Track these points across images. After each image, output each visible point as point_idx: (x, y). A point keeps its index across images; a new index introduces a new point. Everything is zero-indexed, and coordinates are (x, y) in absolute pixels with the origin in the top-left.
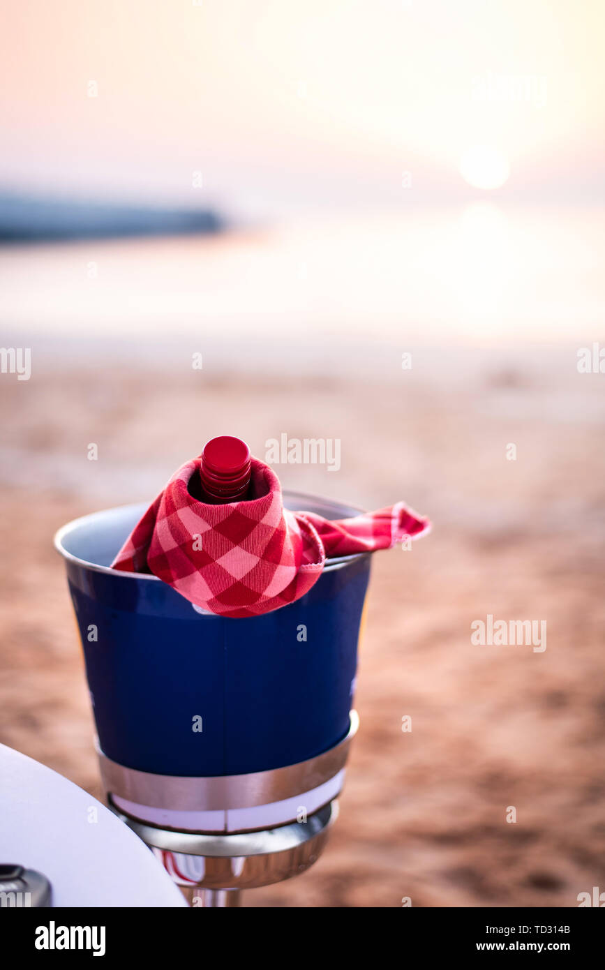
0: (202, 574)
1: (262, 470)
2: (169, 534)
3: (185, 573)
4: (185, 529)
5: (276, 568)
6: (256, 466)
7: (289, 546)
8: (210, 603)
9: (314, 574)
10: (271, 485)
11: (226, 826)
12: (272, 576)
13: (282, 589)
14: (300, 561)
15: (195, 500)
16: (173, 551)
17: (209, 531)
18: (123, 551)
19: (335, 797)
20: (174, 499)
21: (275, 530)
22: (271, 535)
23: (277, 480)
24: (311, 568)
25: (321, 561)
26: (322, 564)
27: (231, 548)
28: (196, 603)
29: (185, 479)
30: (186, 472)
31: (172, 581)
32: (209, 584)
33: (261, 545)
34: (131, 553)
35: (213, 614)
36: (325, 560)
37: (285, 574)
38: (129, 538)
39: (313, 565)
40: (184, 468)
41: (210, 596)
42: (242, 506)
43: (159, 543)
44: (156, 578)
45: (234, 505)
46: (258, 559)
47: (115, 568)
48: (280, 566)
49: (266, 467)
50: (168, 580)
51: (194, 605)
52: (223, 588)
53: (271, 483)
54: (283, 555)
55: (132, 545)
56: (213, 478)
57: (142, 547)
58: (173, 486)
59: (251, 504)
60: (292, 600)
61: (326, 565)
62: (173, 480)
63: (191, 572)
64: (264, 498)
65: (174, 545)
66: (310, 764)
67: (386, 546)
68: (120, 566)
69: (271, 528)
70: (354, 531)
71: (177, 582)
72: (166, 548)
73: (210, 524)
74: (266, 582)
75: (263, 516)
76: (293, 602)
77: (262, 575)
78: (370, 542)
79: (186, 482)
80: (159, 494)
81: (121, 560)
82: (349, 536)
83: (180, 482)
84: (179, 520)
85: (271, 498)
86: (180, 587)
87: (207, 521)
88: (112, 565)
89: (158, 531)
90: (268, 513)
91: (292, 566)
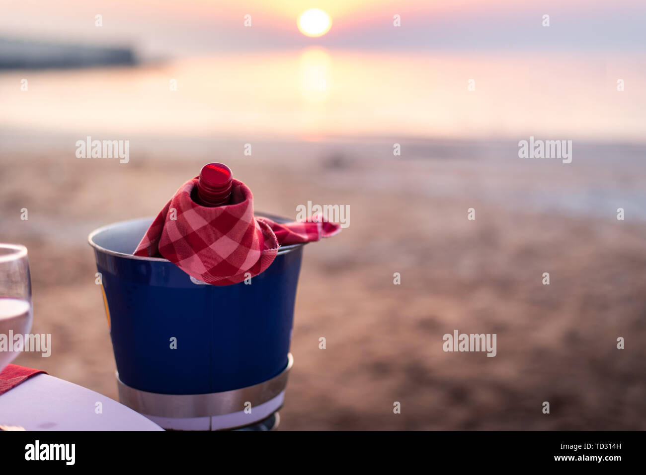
0: (199, 256)
1: (240, 186)
2: (176, 229)
3: (187, 256)
4: (189, 225)
5: (249, 251)
6: (235, 183)
7: (256, 237)
8: (204, 276)
9: (273, 256)
10: (246, 195)
11: (211, 427)
12: (246, 256)
13: (252, 265)
14: (263, 248)
15: (197, 205)
16: (178, 242)
17: (206, 226)
18: (141, 243)
19: (278, 410)
20: (181, 205)
21: (249, 225)
22: (247, 228)
23: (250, 192)
24: (270, 251)
25: (276, 247)
26: (277, 249)
27: (220, 237)
28: (193, 276)
29: (188, 191)
30: (188, 187)
31: (178, 261)
32: (204, 263)
33: (240, 235)
34: (147, 244)
35: (205, 283)
36: (279, 247)
37: (254, 255)
38: (146, 234)
39: (272, 249)
40: (186, 184)
41: (204, 270)
42: (229, 208)
43: (168, 236)
44: (165, 260)
45: (224, 207)
46: (238, 244)
47: (136, 254)
48: (251, 250)
49: (242, 184)
50: (175, 260)
51: (192, 278)
52: (213, 265)
53: (246, 194)
54: (253, 243)
55: (148, 239)
56: (208, 190)
57: (154, 240)
58: (181, 196)
59: (235, 207)
60: (258, 273)
61: (279, 251)
62: (180, 192)
63: (191, 255)
64: (243, 203)
65: (180, 236)
66: (266, 384)
67: (315, 239)
68: (139, 253)
69: (247, 223)
70: (295, 229)
71: (181, 262)
72: (173, 240)
73: (207, 221)
74: (242, 260)
75: (242, 215)
76: (258, 274)
77: (240, 255)
78: (305, 237)
79: (189, 193)
80: (169, 201)
81: (140, 249)
82: (292, 232)
83: (185, 193)
84: (185, 218)
85: (248, 203)
86: (183, 266)
87: (205, 218)
88: (134, 253)
89: (167, 228)
90: (246, 213)
91: (258, 250)
